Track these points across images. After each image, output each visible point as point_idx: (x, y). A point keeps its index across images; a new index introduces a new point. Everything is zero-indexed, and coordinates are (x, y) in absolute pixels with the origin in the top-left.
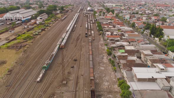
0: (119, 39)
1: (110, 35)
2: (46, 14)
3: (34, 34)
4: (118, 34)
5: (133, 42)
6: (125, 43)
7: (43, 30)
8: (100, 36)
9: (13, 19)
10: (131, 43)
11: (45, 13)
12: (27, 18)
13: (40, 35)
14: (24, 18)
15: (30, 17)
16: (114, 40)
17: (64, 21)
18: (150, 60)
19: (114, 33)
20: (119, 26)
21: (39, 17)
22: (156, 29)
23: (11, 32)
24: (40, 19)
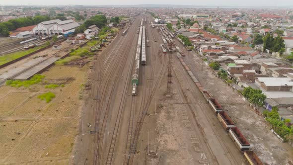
0: (222, 52)
1: (206, 49)
2: (97, 26)
3: (93, 49)
4: (218, 48)
5: (243, 55)
6: (232, 57)
7: (102, 46)
8: (191, 52)
9: (47, 33)
10: (241, 57)
11: (95, 25)
12: (69, 31)
13: (100, 51)
14: (64, 31)
15: (73, 31)
16: (215, 54)
17: (126, 36)
18: (276, 71)
19: (213, 47)
20: (216, 39)
21: (88, 29)
22: (273, 39)
23: (55, 47)
24: (90, 32)
